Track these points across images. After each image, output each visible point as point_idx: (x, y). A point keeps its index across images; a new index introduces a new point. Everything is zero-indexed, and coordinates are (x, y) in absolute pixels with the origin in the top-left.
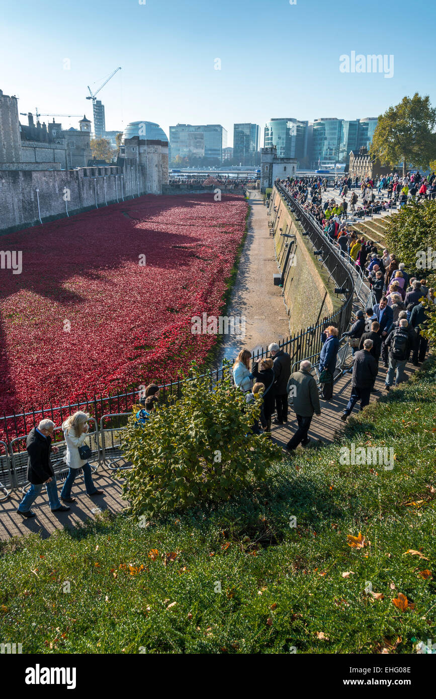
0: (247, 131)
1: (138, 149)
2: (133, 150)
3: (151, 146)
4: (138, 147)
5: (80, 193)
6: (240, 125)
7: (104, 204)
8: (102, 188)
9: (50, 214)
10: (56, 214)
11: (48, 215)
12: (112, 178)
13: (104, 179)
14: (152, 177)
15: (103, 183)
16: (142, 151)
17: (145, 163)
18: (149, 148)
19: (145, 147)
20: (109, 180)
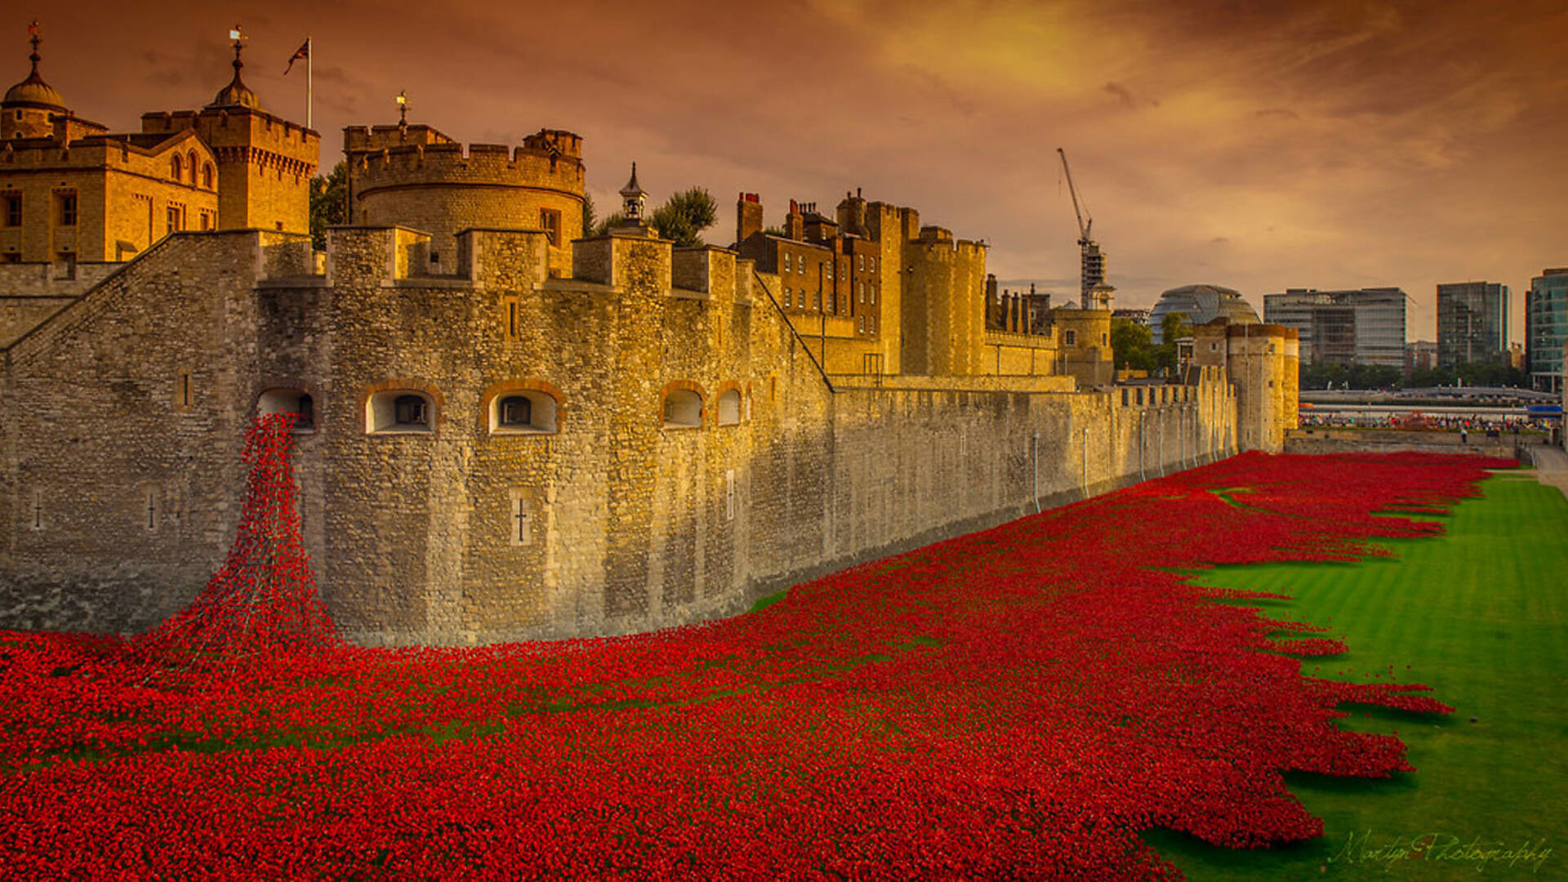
0: (1472, 301)
1: (1225, 346)
2: (1214, 347)
3: (1258, 338)
4: (1225, 341)
5: (1112, 445)
6: (1455, 286)
7: (1157, 471)
8: (1155, 432)
9: (1054, 490)
10: (1064, 490)
11: (1050, 493)
12: (1176, 412)
13: (1159, 413)
14: (1259, 410)
15: (1158, 422)
16: (1235, 351)
17: (1243, 378)
18: (1255, 342)
19: (1245, 342)
20: (1170, 417)
